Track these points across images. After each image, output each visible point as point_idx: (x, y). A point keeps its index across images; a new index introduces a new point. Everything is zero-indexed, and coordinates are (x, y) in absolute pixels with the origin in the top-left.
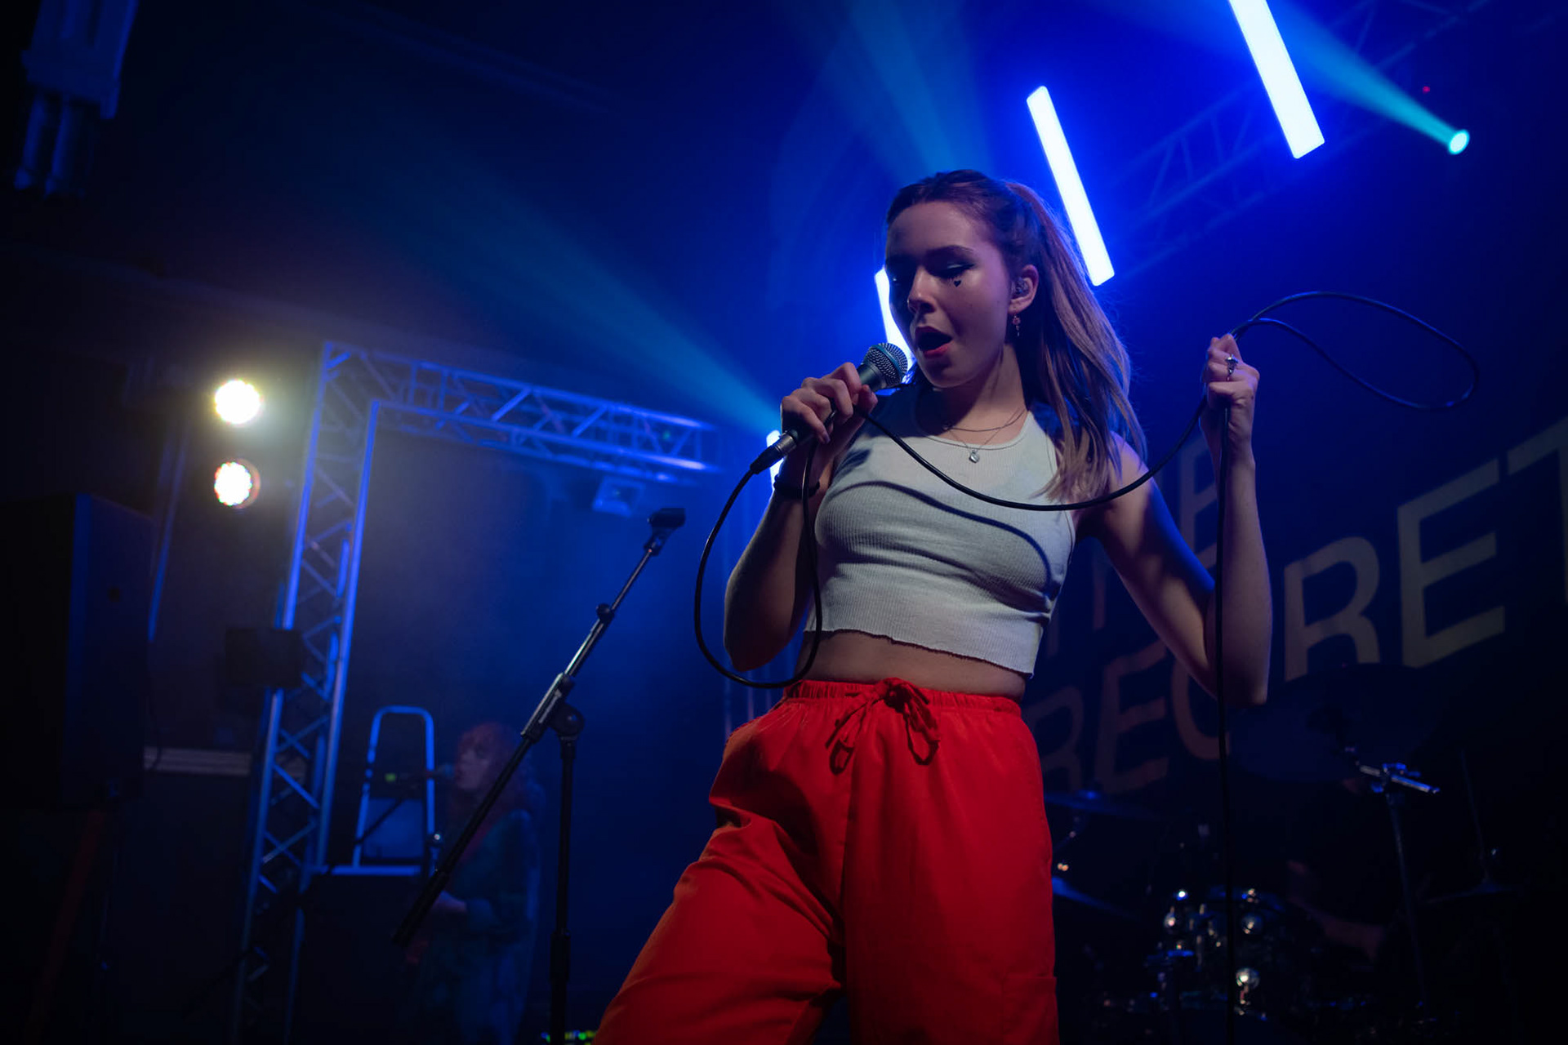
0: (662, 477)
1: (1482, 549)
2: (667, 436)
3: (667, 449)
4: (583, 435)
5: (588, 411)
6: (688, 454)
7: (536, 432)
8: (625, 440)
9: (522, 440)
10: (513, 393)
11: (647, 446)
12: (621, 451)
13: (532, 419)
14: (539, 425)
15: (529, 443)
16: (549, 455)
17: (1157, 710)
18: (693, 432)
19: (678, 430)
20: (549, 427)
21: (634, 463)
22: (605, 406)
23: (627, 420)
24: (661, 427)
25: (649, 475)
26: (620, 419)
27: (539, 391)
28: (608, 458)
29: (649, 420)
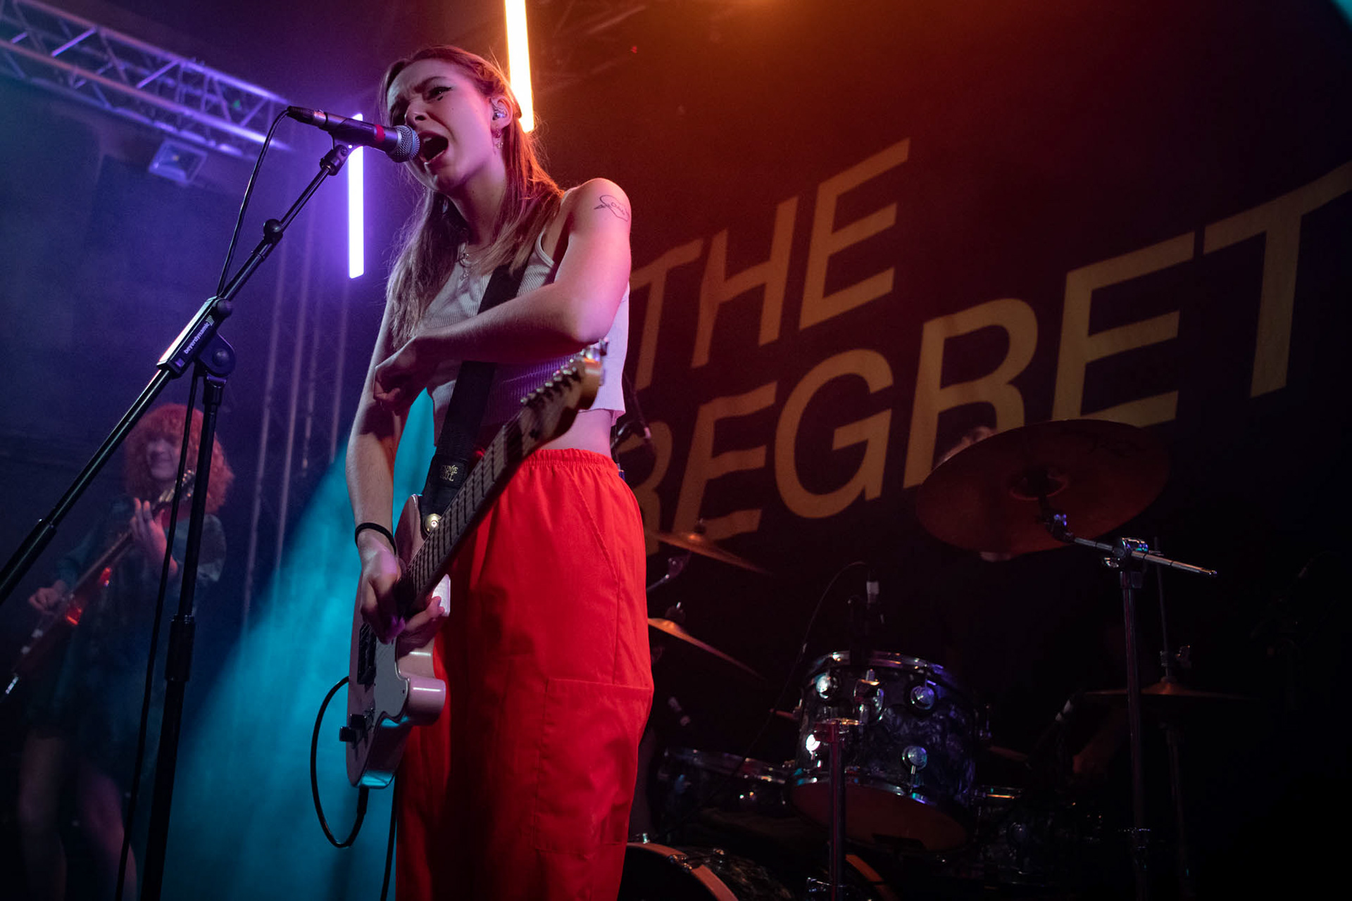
0: (225, 148)
1: (1163, 328)
2: (237, 105)
3: (236, 119)
4: (146, 88)
5: (156, 64)
6: (255, 126)
7: (97, 77)
8: (191, 101)
9: (81, 83)
10: (77, 30)
11: (215, 111)
12: (188, 112)
13: (94, 64)
14: (101, 71)
15: (88, 89)
16: (107, 106)
17: (755, 458)
18: (268, 103)
19: (251, 100)
20: (112, 74)
21: (198, 128)
22: (175, 60)
23: (197, 80)
24: (233, 94)
25: (212, 144)
26: (190, 77)
27: (105, 32)
28: (171, 118)
29: (221, 84)
